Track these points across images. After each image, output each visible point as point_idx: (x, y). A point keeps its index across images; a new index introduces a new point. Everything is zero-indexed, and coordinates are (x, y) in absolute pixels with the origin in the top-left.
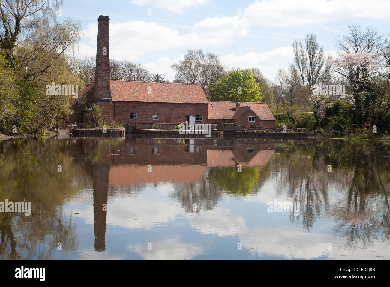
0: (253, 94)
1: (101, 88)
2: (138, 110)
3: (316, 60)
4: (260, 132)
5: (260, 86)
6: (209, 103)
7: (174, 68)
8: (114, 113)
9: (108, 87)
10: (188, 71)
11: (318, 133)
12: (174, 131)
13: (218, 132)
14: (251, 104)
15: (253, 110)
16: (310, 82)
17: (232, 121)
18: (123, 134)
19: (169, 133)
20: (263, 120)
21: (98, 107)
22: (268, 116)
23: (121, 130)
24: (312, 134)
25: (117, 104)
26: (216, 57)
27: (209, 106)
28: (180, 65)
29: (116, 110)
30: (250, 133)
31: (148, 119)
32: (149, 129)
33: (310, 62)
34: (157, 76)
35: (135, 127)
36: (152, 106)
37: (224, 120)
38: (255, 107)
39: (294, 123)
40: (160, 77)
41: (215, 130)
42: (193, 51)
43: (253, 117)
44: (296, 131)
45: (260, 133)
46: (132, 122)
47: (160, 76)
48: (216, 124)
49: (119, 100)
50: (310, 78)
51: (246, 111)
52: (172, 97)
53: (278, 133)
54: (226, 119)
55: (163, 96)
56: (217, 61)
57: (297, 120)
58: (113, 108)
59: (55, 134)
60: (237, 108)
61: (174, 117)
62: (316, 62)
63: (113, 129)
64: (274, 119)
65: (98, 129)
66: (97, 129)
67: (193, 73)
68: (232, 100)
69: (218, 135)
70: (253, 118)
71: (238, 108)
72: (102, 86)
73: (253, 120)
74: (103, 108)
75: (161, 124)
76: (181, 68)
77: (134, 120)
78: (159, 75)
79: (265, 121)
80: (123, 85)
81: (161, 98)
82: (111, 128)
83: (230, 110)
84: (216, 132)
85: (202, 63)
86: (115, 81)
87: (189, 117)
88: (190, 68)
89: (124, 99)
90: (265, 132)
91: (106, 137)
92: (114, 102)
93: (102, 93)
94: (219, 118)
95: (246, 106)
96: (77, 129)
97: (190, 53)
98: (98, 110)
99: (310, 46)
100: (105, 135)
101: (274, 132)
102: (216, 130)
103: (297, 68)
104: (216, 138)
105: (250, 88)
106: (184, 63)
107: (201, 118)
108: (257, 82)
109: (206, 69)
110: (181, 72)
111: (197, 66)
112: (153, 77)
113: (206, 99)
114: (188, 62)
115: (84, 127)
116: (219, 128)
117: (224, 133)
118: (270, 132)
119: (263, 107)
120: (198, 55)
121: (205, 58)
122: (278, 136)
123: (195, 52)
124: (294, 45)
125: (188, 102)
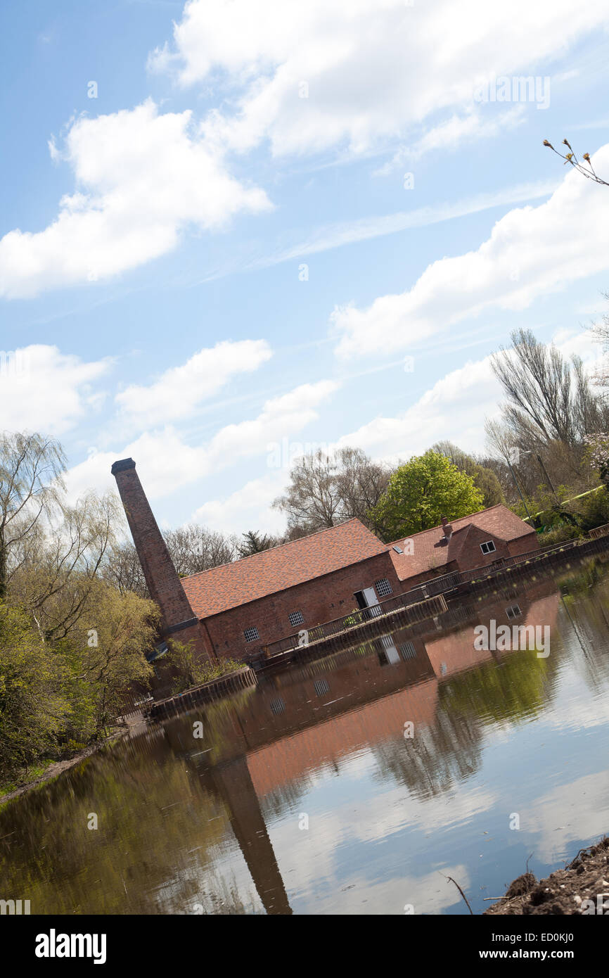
0: (463, 495)
1: (169, 604)
2: (257, 619)
3: (550, 376)
4: (517, 566)
5: (469, 474)
6: (390, 548)
7: (278, 508)
8: (212, 643)
9: (182, 597)
10: (309, 502)
12: (347, 631)
13: (434, 600)
14: (473, 518)
15: (482, 528)
16: (557, 428)
17: (449, 566)
18: (250, 678)
19: (339, 639)
20: (510, 542)
21: (180, 643)
22: (517, 530)
23: (242, 671)
25: (210, 624)
26: (356, 452)
27: (392, 554)
28: (289, 497)
29: (212, 636)
30: (499, 575)
31: (282, 629)
32: (296, 649)
33: (541, 386)
34: (252, 538)
35: (263, 655)
36: (280, 600)
37: (433, 571)
38: (482, 520)
39: (574, 523)
40: (257, 537)
41: (426, 597)
42: (304, 459)
43: (489, 542)
44: (589, 537)
45: (518, 568)
46: (252, 648)
47: (256, 534)
48: (422, 585)
49: (212, 613)
50: (555, 418)
51: (469, 536)
52: (312, 566)
53: (554, 555)
54: (437, 568)
55: (293, 571)
56: (360, 460)
57: (579, 515)
58: (207, 635)
59: (124, 730)
60: (448, 536)
61: (332, 605)
62: (553, 381)
63: (227, 677)
64: (531, 529)
65: (197, 688)
66: (195, 689)
67: (321, 500)
68: (424, 526)
69: (436, 606)
70: (490, 545)
71: (451, 536)
72: (170, 599)
73: (492, 548)
74: (191, 641)
75: (313, 630)
76: (293, 503)
77: (256, 641)
78: (253, 533)
79: (516, 540)
80: (206, 581)
81: (291, 578)
82: (221, 675)
83: (436, 546)
84: (431, 601)
85: (332, 473)
86: (187, 580)
87: (361, 592)
88: (312, 495)
89: (219, 607)
90: (528, 562)
92: (204, 621)
93: (174, 612)
94: (423, 571)
95: (463, 526)
96: (157, 704)
97: (300, 465)
98: (184, 649)
99: (527, 355)
100: (216, 695)
101: (546, 555)
102: (428, 596)
103: (518, 409)
104: (436, 613)
105: (453, 485)
106: (295, 488)
107: (387, 586)
108: (460, 469)
109: (344, 482)
110: (295, 510)
111: (324, 485)
112: (244, 542)
113: (380, 543)
114: (303, 484)
115: (169, 695)
116: (433, 590)
117: (447, 597)
118: (538, 558)
119: (498, 515)
120: (317, 461)
121: (334, 462)
122: (558, 561)
123: (308, 458)
124: (493, 366)
125: (347, 564)
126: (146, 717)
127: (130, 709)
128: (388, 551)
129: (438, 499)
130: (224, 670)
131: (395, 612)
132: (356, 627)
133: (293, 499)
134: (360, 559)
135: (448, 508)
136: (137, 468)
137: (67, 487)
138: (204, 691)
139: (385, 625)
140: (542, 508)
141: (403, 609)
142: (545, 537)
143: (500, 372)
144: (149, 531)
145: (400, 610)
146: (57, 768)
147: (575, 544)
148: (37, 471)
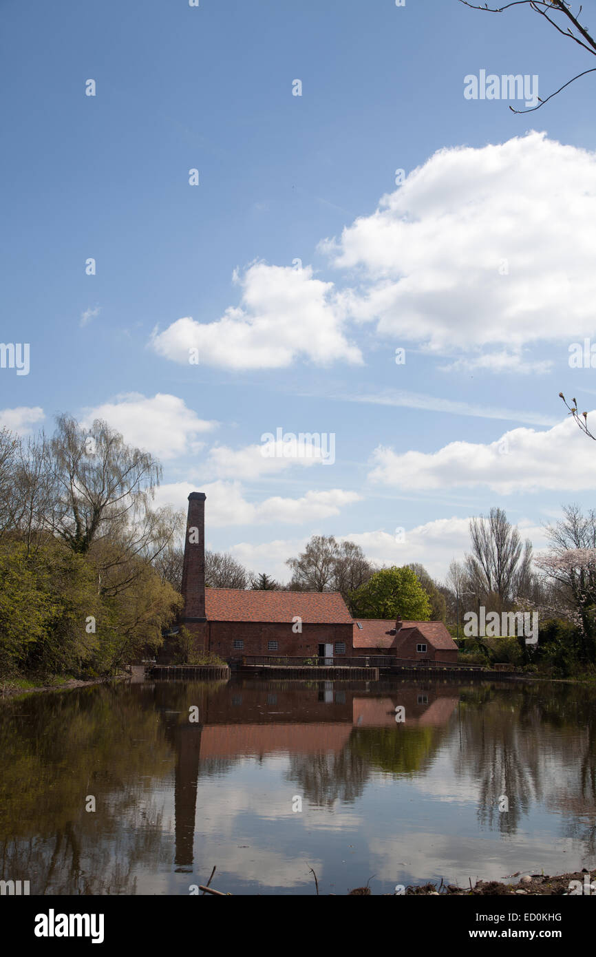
0: (418, 605)
1: (191, 601)
2: (247, 635)
3: (507, 548)
4: (437, 669)
5: (428, 592)
6: (354, 622)
7: (289, 565)
8: (210, 640)
9: (202, 600)
10: (312, 569)
11: (530, 671)
12: (304, 668)
13: (372, 669)
14: (419, 624)
15: (423, 633)
16: (499, 584)
17: (391, 651)
18: (226, 674)
19: (296, 671)
20: (438, 650)
21: (188, 631)
22: (446, 644)
23: (223, 667)
24: (519, 673)
25: (214, 627)
26: (356, 548)
27: (355, 627)
28: (300, 560)
29: (212, 635)
30: (422, 670)
31: (261, 649)
32: (265, 666)
33: (498, 552)
34: (264, 577)
35: (241, 662)
36: (267, 629)
37: (378, 650)
38: (425, 628)
39: (487, 654)
40: (268, 579)
41: (366, 665)
42: (319, 539)
43: (424, 644)
44: (493, 668)
46: (236, 654)
47: (268, 577)
48: (367, 656)
49: (217, 619)
50: (500, 577)
51: (412, 635)
53: (465, 671)
54: (382, 648)
55: (284, 612)
56: (357, 554)
57: (492, 650)
58: (208, 634)
59: (128, 675)
61: (301, 646)
62: (508, 551)
63: (211, 667)
64: (455, 647)
65: (188, 667)
66: (186, 667)
67: (321, 571)
68: (384, 616)
69: (371, 674)
70: (424, 647)
71: (399, 630)
72: (193, 598)
73: (424, 650)
74: (196, 632)
75: (281, 658)
76: (301, 565)
77: (240, 650)
78: (266, 575)
79: (443, 650)
80: (222, 596)
81: (280, 616)
82: (208, 664)
83: (387, 633)
84: (369, 670)
85: (335, 556)
86: (210, 590)
87: (324, 644)
88: (316, 565)
89: (224, 617)
90: (445, 669)
91: (201, 678)
92: (210, 622)
93: (193, 608)
94: (370, 647)
95: (410, 627)
96: (157, 666)
97: (316, 542)
98: (190, 636)
99: (496, 527)
100: (199, 676)
101: (459, 669)
102: (368, 665)
103: (478, 561)
104: (369, 679)
105: (414, 596)
106: (306, 556)
107: (343, 647)
108: (423, 587)
109: (341, 565)
110: (301, 571)
111: (327, 562)
112: (258, 579)
113: (349, 616)
114: (312, 556)
115: (167, 664)
116: (373, 662)
117: (381, 671)
118: (453, 668)
119: (437, 628)
120: (328, 544)
121: (339, 549)
122: (466, 676)
123: (323, 539)
124: (471, 525)
125: (322, 622)
126: (146, 672)
127: (137, 663)
128: (353, 624)
129: (400, 601)
130: (210, 661)
131: (342, 667)
132: (311, 667)
133: (302, 563)
134: (332, 622)
135: (406, 610)
136: (206, 502)
137: (155, 497)
138: (192, 671)
139: (331, 674)
141: (348, 667)
142: (463, 656)
143: (474, 532)
144: (197, 547)
145: (346, 667)
146: (74, 683)
147: (482, 669)
148: (140, 479)
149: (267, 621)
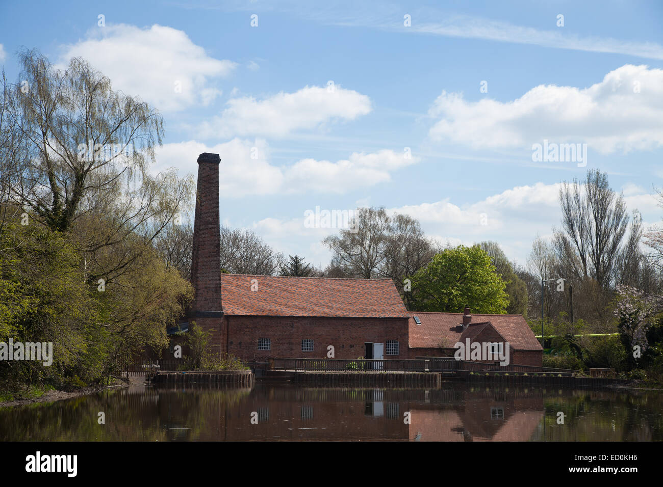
0: (492, 295)
1: (204, 291)
2: (274, 333)
3: (609, 221)
4: (515, 374)
5: (504, 278)
6: (410, 316)
7: (328, 245)
8: (228, 339)
9: (218, 289)
10: (357, 250)
11: (636, 377)
12: (346, 373)
13: (432, 375)
14: (493, 317)
15: (498, 330)
16: (597, 268)
18: (249, 381)
19: (337, 377)
20: (517, 351)
21: (201, 328)
22: (527, 343)
23: (245, 372)
24: (622, 381)
25: (232, 322)
26: (413, 223)
27: (411, 321)
28: (341, 238)
29: (230, 333)
30: (497, 376)
31: (292, 349)
32: (298, 371)
33: (597, 226)
34: (296, 260)
35: (267, 366)
36: (300, 325)
37: (440, 351)
38: (500, 323)
39: (580, 357)
40: (301, 262)
41: (426, 370)
42: (366, 212)
44: (588, 374)
45: (515, 376)
46: (261, 356)
47: (301, 260)
48: (427, 359)
49: (237, 313)
50: (598, 259)
51: (484, 332)
52: (338, 305)
53: (552, 377)
54: (445, 349)
55: (321, 303)
56: (414, 230)
57: (587, 351)
58: (226, 330)
59: (124, 384)
60: (465, 325)
61: (343, 346)
62: (610, 226)
63: (230, 372)
64: (539, 347)
65: (200, 372)
66: (198, 373)
67: (368, 253)
68: (448, 308)
69: (432, 381)
71: (468, 326)
72: (206, 287)
74: (210, 330)
75: (318, 361)
76: (343, 245)
77: (266, 351)
78: (299, 258)
79: (523, 351)
80: (243, 284)
81: (317, 309)
82: (226, 369)
83: (452, 329)
84: (429, 375)
85: (386, 233)
86: (227, 277)
87: (372, 344)
88: (362, 245)
89: (246, 311)
90: (526, 374)
91: (217, 387)
92: (228, 317)
93: (206, 300)
94: (430, 346)
95: (482, 321)
96: (161, 373)
97: (362, 215)
98: (202, 335)
99: (595, 195)
100: (214, 385)
101: (544, 375)
102: (428, 370)
103: (569, 239)
104: (429, 387)
105: (486, 283)
106: (350, 234)
107: (396, 347)
108: (498, 272)
109: (393, 245)
110: (343, 253)
111: (376, 240)
112: (288, 262)
113: (404, 308)
115: (174, 369)
116: (434, 366)
117: (444, 377)
118: (536, 374)
119: (515, 323)
120: (377, 218)
121: (391, 224)
122: (553, 384)
123: (371, 212)
124: (561, 193)
125: (369, 315)
126: (147, 380)
127: (137, 369)
128: (409, 318)
129: (469, 290)
130: (229, 366)
131: (395, 372)
132: (356, 372)
133: (344, 242)
134: (382, 316)
136: (220, 165)
137: (155, 159)
138: (206, 378)
139: (381, 380)
140: (556, 332)
141: (402, 372)
142: (550, 359)
143: (565, 201)
144: (211, 223)
145: (400, 372)
146: (55, 395)
147: (573, 374)
148: (135, 135)
149: (300, 315)
